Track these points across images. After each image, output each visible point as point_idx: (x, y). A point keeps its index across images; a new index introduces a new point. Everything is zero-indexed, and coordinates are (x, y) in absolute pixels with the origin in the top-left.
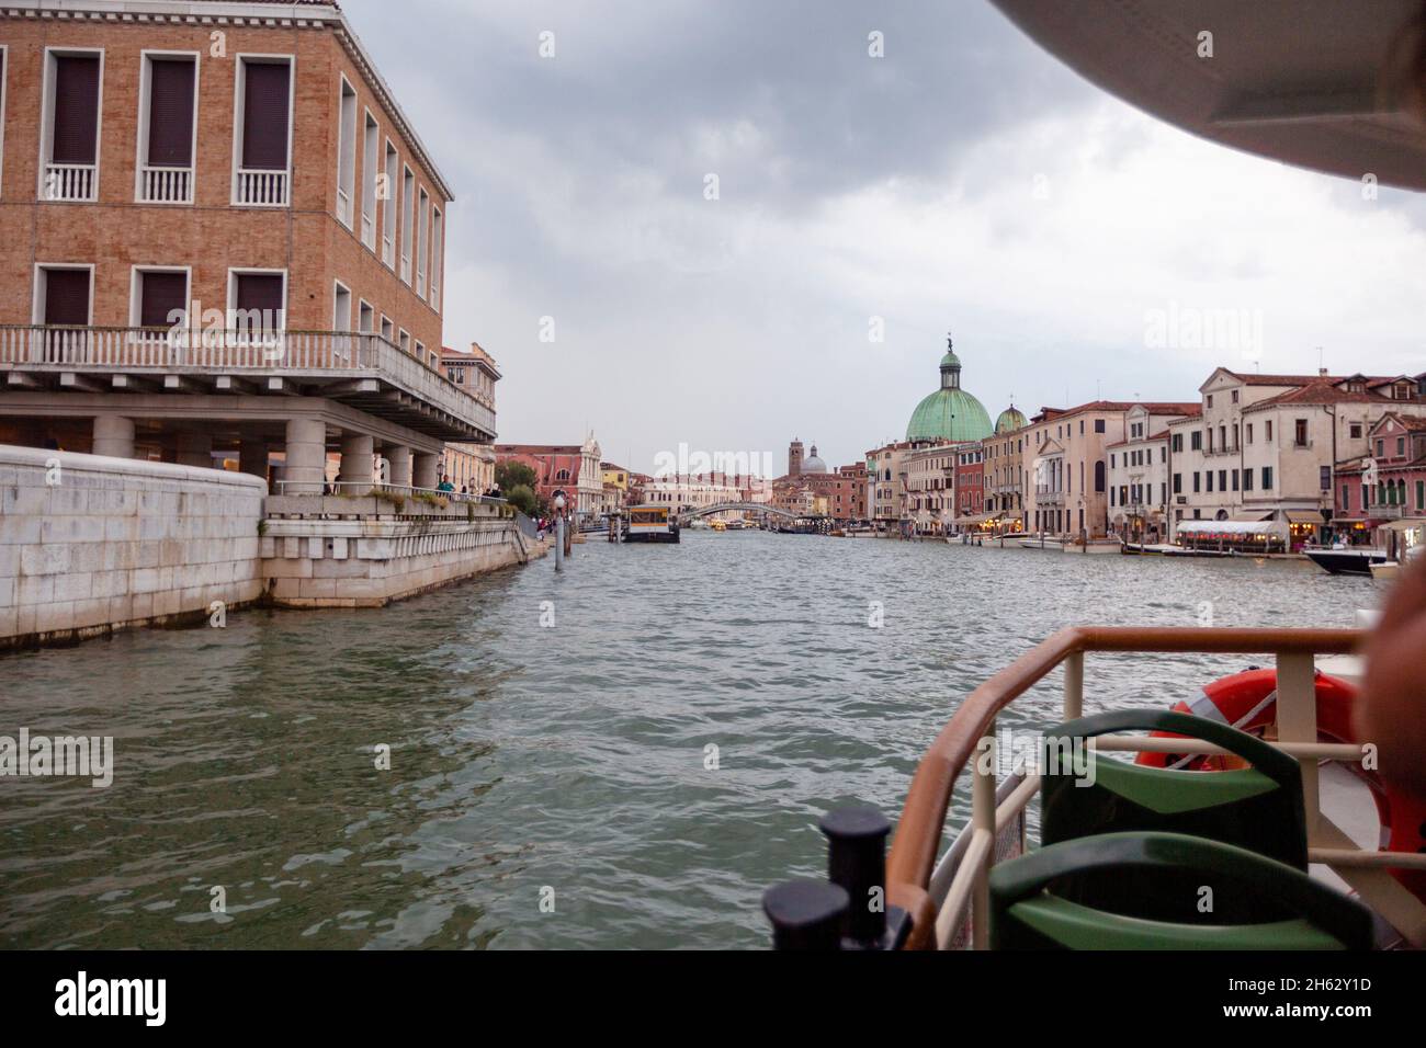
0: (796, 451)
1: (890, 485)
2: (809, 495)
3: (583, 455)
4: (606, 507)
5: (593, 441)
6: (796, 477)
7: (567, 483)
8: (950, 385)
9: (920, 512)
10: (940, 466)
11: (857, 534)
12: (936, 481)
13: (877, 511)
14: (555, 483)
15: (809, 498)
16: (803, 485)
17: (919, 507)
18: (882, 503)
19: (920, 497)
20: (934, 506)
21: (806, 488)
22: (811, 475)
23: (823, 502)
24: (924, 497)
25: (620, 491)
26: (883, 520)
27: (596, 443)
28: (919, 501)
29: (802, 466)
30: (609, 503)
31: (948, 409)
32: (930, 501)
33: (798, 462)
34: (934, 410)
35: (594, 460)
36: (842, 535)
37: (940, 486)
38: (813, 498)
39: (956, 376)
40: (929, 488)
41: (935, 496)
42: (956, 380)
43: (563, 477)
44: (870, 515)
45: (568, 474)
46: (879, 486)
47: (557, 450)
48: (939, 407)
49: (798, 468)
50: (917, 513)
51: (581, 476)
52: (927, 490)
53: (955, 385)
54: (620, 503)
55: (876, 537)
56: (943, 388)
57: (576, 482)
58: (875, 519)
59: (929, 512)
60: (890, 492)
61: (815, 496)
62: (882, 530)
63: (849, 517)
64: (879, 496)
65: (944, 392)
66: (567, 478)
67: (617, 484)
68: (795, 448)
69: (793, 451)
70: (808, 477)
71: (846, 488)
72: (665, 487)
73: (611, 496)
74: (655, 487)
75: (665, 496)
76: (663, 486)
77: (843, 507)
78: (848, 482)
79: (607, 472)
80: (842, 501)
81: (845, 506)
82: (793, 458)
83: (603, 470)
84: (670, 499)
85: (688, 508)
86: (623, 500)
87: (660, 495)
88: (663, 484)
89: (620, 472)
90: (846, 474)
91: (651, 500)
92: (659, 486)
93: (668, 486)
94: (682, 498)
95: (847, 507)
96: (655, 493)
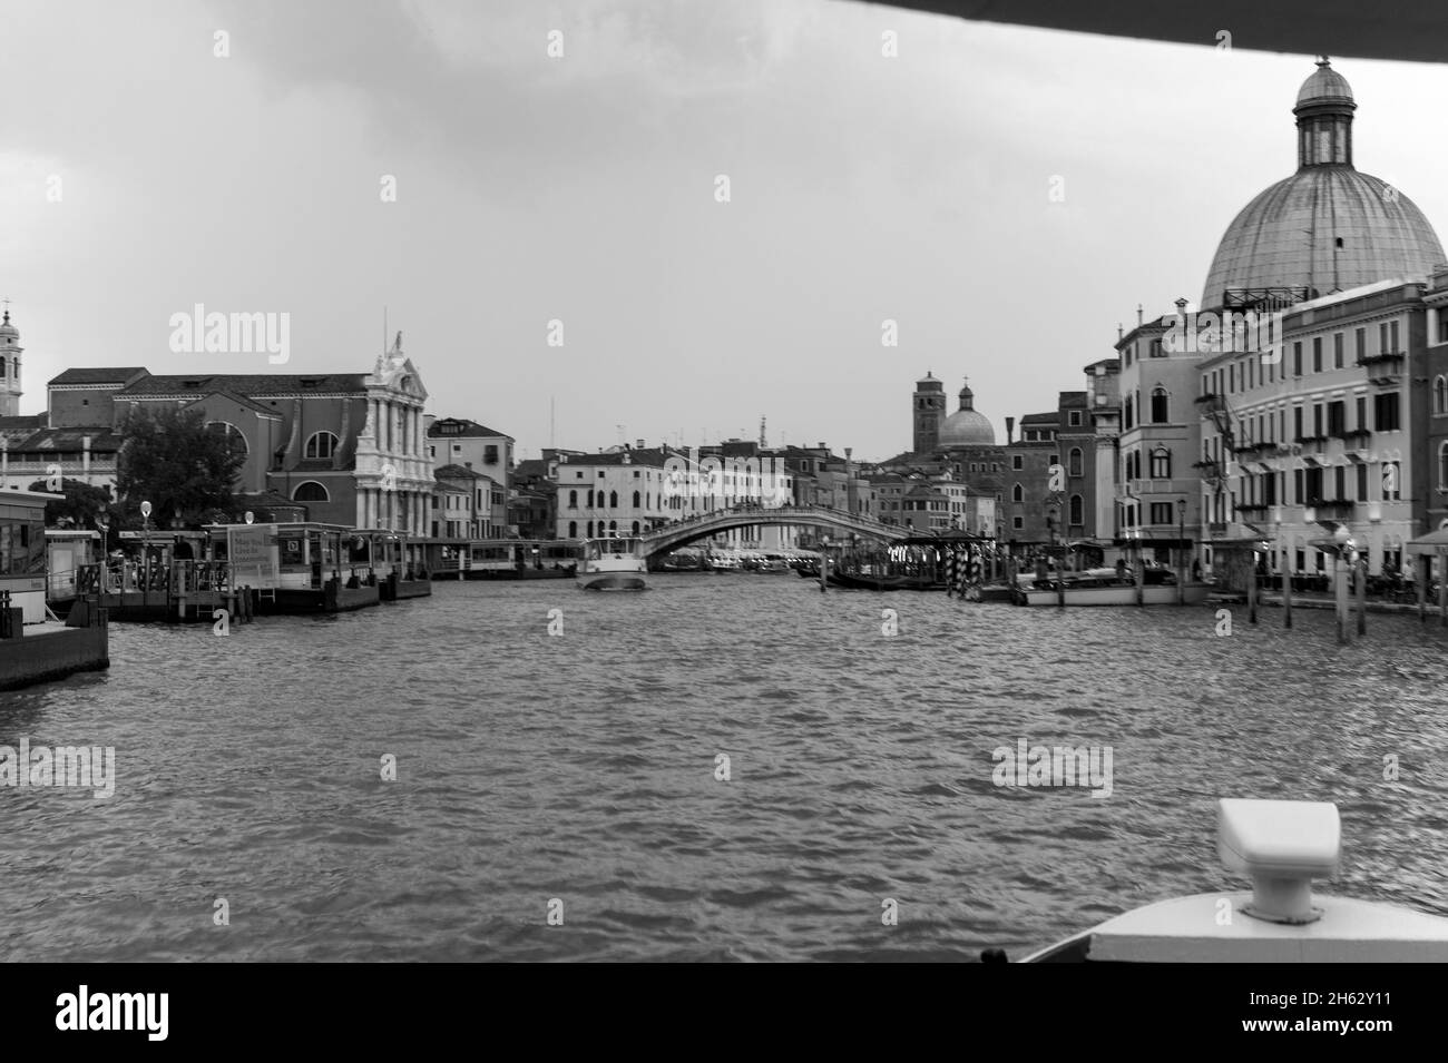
0: (928, 398)
1: (1167, 438)
2: (955, 494)
3: (372, 394)
4: (442, 526)
5: (399, 362)
6: (929, 455)
7: (328, 466)
8: (1325, 157)
9: (1277, 514)
10: (1350, 355)
11: (1072, 596)
12: (1337, 409)
13: (1126, 516)
14: (303, 466)
15: (953, 499)
16: (942, 470)
17: (1270, 499)
18: (1141, 493)
19: (1275, 465)
20: (1329, 493)
21: (947, 476)
22: (962, 450)
23: (986, 508)
24: (1288, 466)
25: (483, 486)
26: (1146, 543)
27: (407, 365)
28: (1270, 478)
29: (942, 431)
30: (451, 515)
31: (1323, 224)
32: (1315, 475)
33: (934, 426)
34: (1284, 225)
35: (406, 408)
36: (1016, 598)
37: (1351, 424)
38: (961, 499)
39: (1342, 134)
40: (1309, 431)
41: (1333, 456)
42: (1341, 143)
43: (324, 453)
44: (1103, 531)
45: (335, 442)
46: (1132, 442)
47: (309, 383)
48: (1296, 217)
49: (934, 436)
50: (1264, 519)
51: (365, 445)
52: (1299, 439)
53: (1341, 158)
54: (484, 513)
55: (1139, 603)
56: (1304, 168)
57: (350, 464)
58: (1119, 543)
59: (1310, 515)
60: (1168, 457)
61: (968, 494)
62: (1154, 578)
63: (1045, 538)
64: (1134, 469)
65: (1308, 179)
66: (336, 453)
67: (479, 467)
68: (926, 393)
69: (922, 400)
70: (954, 454)
71: (1036, 466)
72: (601, 475)
73: (458, 498)
74: (580, 475)
75: (601, 495)
76: (597, 474)
77: (1028, 513)
78: (1041, 452)
79: (457, 441)
80: (1027, 499)
81: (1035, 512)
82: (923, 416)
83: (446, 435)
84: (614, 504)
85: (659, 523)
86: (496, 506)
87: (591, 494)
88: (598, 469)
89: (490, 441)
90: (1036, 433)
91: (570, 507)
92: (590, 473)
93: (611, 472)
94: (643, 500)
95: (1039, 514)
96: (578, 490)
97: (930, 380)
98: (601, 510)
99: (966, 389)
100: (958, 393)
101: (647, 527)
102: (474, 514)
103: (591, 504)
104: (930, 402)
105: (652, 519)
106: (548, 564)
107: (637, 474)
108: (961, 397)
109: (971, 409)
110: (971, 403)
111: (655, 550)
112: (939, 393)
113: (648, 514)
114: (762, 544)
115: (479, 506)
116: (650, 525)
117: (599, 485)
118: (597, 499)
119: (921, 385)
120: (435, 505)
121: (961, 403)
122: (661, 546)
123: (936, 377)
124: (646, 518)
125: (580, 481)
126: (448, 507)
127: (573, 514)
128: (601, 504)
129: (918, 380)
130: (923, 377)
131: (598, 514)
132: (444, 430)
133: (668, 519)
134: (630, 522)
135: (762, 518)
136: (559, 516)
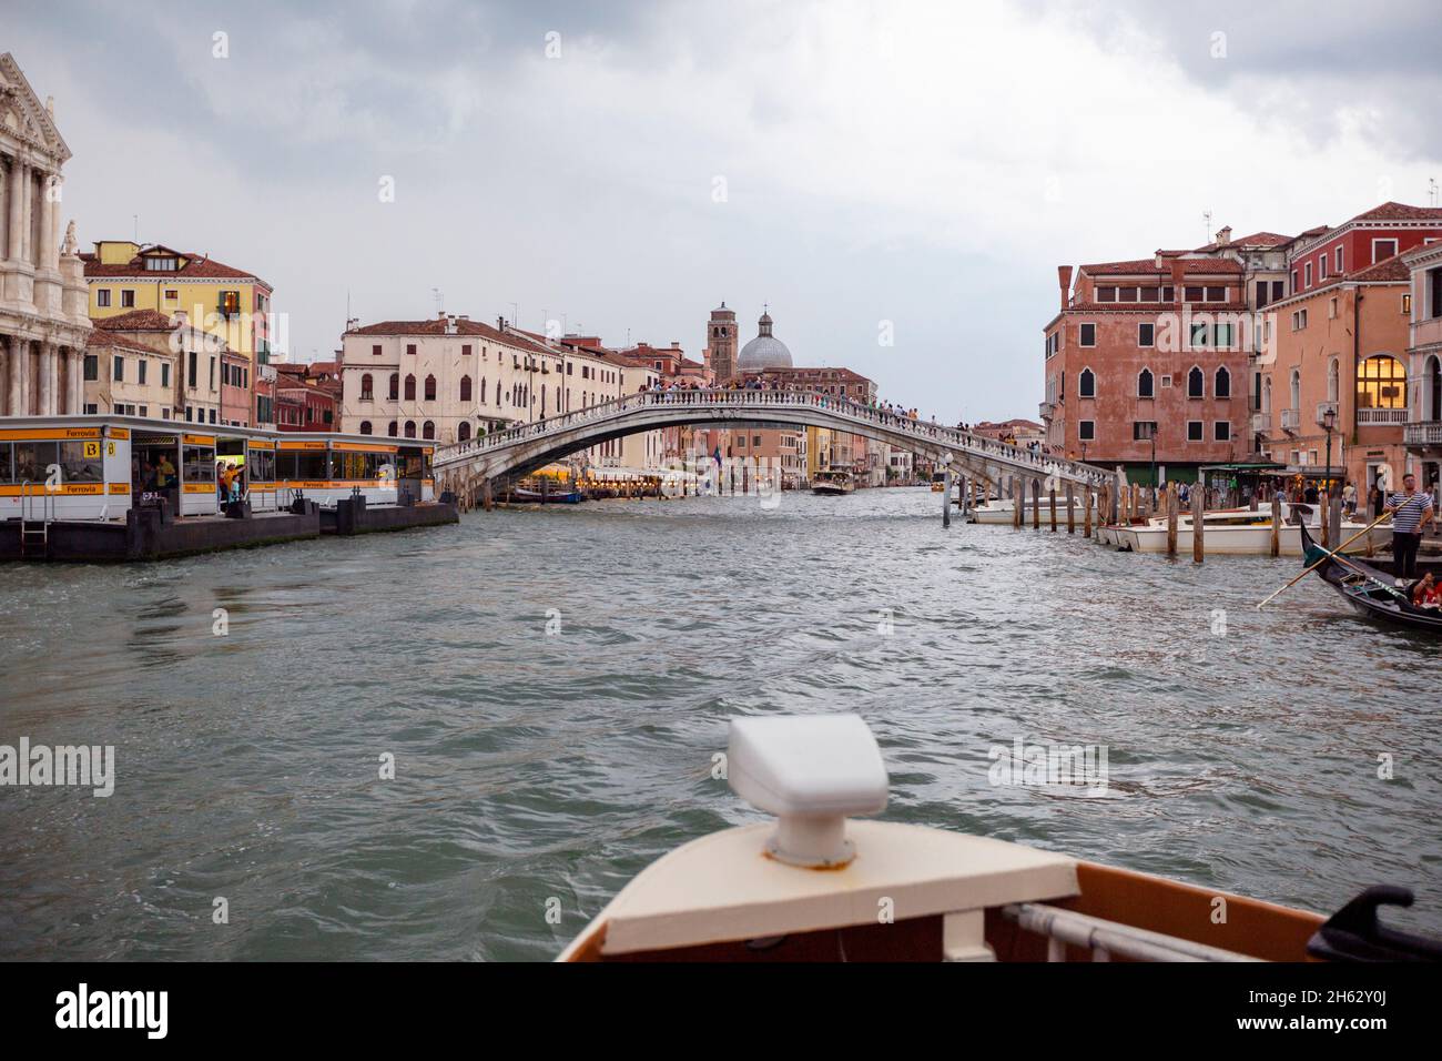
0: (721, 327)
30: (127, 394)
33: (727, 353)
49: (728, 364)
54: (203, 397)
68: (721, 322)
69: (716, 329)
70: (766, 375)
71: (1118, 342)
72: (412, 350)
73: (143, 365)
74: (377, 350)
75: (411, 382)
76: (404, 350)
77: (1103, 415)
78: (1126, 319)
79: (172, 284)
80: (1100, 393)
81: (1114, 412)
82: (718, 344)
83: (154, 273)
84: (430, 396)
85: (498, 426)
86: (229, 388)
87: (394, 380)
88: (406, 341)
89: (229, 286)
90: (1114, 288)
91: (362, 399)
92: (394, 348)
93: (426, 345)
94: (476, 390)
95: (1121, 418)
96: (375, 374)
97: (723, 310)
98: (410, 404)
99: (765, 316)
100: (758, 320)
101: (481, 432)
102: (181, 396)
103: (394, 395)
104: (724, 331)
105: (490, 420)
106: (267, 500)
107: (467, 350)
108: (761, 323)
109: (770, 335)
110: (770, 330)
111: (511, 465)
112: (732, 322)
113: (484, 411)
114: (623, 461)
115: (193, 382)
116: (486, 428)
117: (408, 366)
118: (404, 388)
119: (715, 315)
120: (90, 372)
121: (761, 329)
122: (521, 459)
123: (729, 307)
124: (480, 417)
125: (378, 360)
126: (119, 377)
127: (367, 411)
128: (410, 396)
129: (713, 310)
130: (716, 307)
131: (406, 410)
132: (150, 264)
133: (510, 421)
134: (454, 425)
135: (709, 410)
136: (345, 412)
